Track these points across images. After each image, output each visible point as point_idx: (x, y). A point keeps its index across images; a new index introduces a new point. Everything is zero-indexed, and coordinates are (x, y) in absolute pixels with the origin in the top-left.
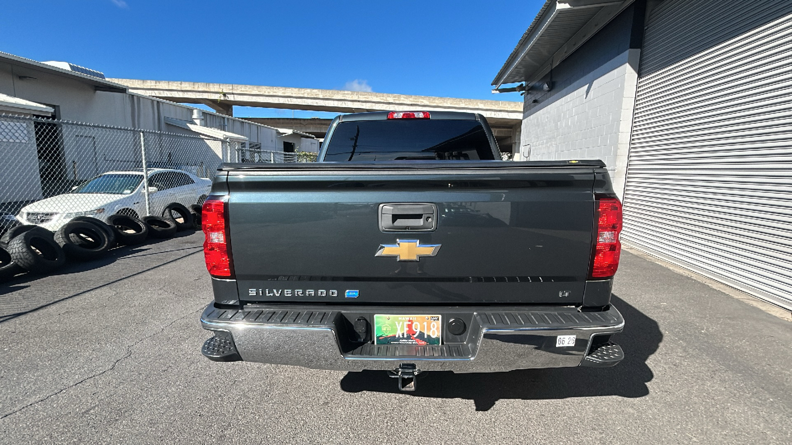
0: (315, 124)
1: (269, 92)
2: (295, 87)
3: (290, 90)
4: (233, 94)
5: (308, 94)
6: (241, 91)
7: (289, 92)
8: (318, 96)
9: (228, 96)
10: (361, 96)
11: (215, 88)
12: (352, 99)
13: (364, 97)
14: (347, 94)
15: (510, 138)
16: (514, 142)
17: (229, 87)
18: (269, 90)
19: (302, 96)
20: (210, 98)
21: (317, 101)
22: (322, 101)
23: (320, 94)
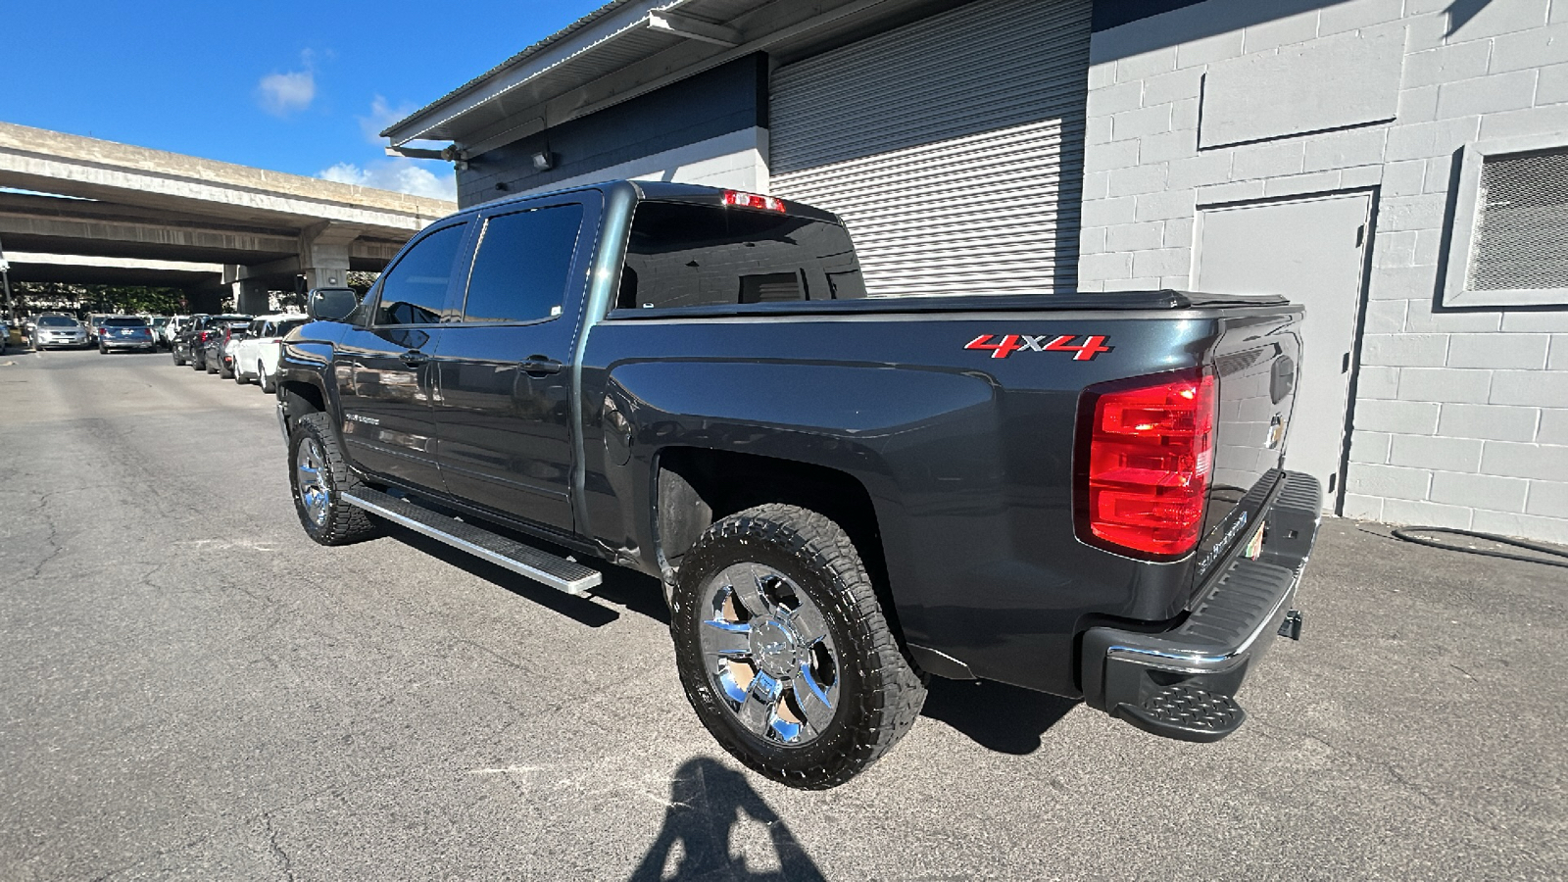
15: (295, 259)
16: (308, 266)
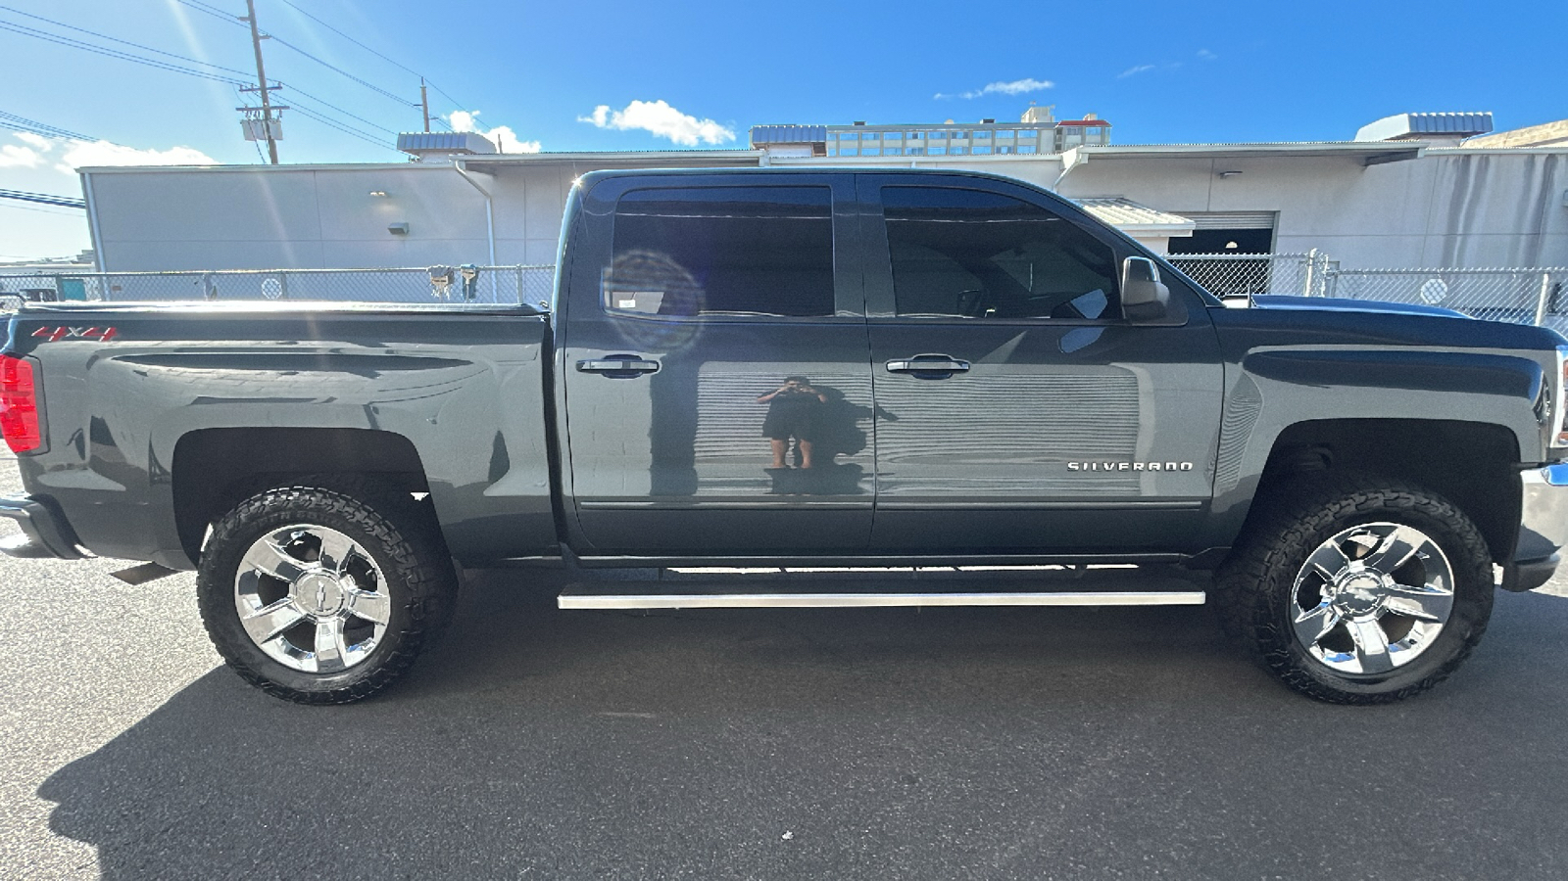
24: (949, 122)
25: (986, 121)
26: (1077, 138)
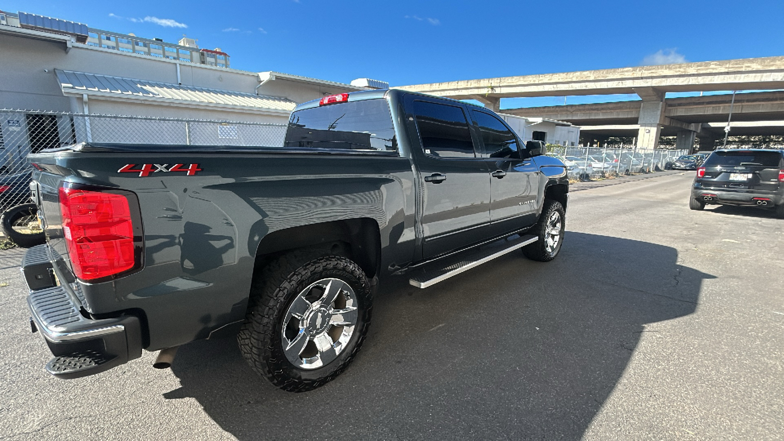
0: (584, 110)
1: (534, 81)
2: (563, 72)
3: (558, 75)
4: (500, 87)
5: (577, 77)
6: (508, 83)
7: (556, 78)
8: (588, 79)
9: (496, 89)
10: (646, 72)
11: (484, 83)
12: (632, 76)
13: (650, 72)
14: (627, 71)
17: (497, 81)
18: (535, 79)
19: (570, 80)
20: (479, 93)
21: (587, 84)
22: (594, 83)
23: (591, 75)
24: (132, 35)
25: (157, 39)
26: (213, 60)
